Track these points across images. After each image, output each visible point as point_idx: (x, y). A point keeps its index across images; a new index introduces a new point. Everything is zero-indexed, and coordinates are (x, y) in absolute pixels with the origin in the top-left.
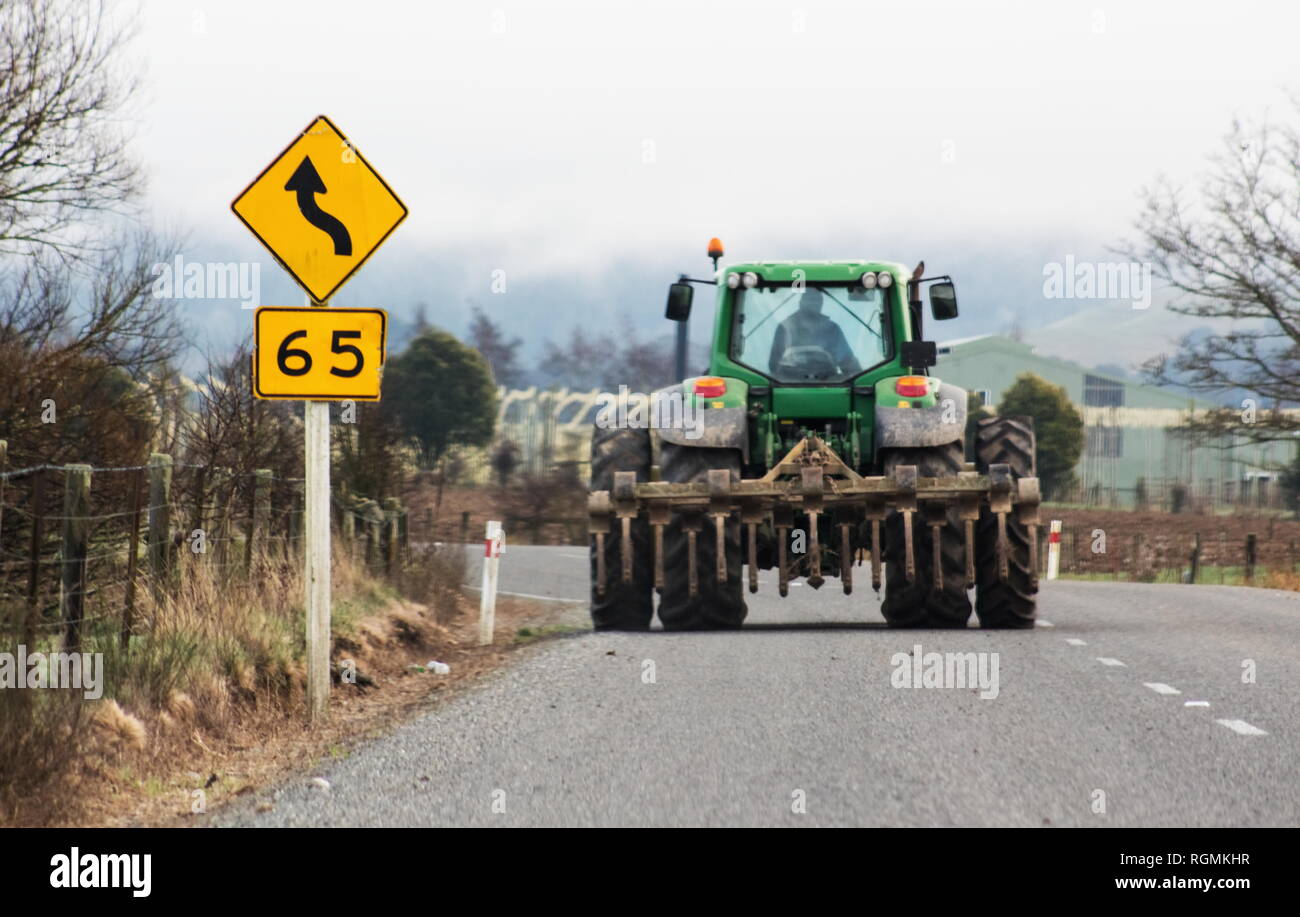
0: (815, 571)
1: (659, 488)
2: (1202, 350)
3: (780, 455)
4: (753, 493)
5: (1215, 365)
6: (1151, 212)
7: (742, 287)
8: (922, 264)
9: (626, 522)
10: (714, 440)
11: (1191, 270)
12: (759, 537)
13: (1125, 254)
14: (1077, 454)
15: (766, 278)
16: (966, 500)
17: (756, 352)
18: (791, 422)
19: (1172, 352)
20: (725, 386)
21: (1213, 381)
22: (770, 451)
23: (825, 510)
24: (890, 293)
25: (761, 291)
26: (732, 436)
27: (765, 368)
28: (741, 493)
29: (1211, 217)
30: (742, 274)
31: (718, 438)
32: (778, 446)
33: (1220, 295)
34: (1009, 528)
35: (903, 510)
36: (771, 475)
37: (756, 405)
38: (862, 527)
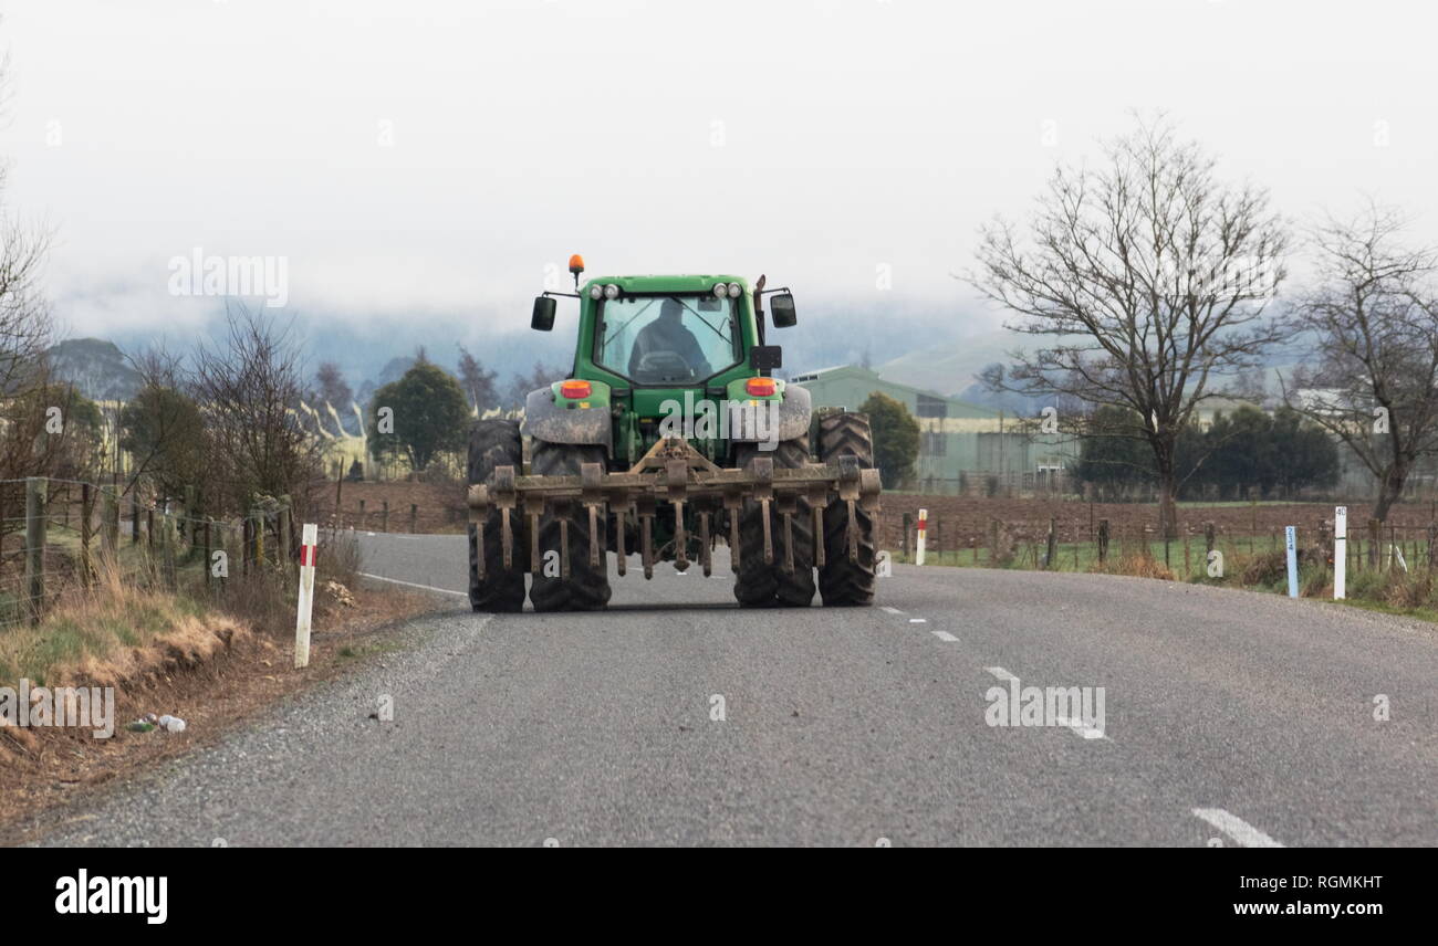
0: (681, 555)
1: (535, 481)
2: (1034, 361)
3: (642, 451)
4: (622, 485)
5: (1044, 373)
6: (989, 246)
7: (604, 298)
8: (763, 277)
9: (506, 512)
10: (582, 437)
11: (1022, 293)
12: (627, 525)
13: (969, 281)
14: (915, 453)
15: (625, 290)
16: (815, 489)
17: (617, 357)
18: (650, 421)
19: (1008, 364)
20: (590, 388)
21: (1044, 387)
22: (632, 447)
23: (688, 499)
24: (738, 303)
25: (621, 302)
26: (598, 433)
27: (625, 372)
28: (610, 485)
29: (1038, 249)
30: (604, 287)
31: (586, 435)
32: (640, 442)
33: (1048, 315)
34: (858, 514)
35: (761, 498)
36: (635, 470)
37: (618, 405)
38: (718, 516)
